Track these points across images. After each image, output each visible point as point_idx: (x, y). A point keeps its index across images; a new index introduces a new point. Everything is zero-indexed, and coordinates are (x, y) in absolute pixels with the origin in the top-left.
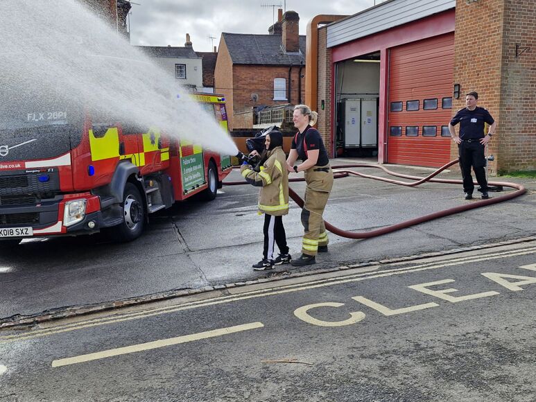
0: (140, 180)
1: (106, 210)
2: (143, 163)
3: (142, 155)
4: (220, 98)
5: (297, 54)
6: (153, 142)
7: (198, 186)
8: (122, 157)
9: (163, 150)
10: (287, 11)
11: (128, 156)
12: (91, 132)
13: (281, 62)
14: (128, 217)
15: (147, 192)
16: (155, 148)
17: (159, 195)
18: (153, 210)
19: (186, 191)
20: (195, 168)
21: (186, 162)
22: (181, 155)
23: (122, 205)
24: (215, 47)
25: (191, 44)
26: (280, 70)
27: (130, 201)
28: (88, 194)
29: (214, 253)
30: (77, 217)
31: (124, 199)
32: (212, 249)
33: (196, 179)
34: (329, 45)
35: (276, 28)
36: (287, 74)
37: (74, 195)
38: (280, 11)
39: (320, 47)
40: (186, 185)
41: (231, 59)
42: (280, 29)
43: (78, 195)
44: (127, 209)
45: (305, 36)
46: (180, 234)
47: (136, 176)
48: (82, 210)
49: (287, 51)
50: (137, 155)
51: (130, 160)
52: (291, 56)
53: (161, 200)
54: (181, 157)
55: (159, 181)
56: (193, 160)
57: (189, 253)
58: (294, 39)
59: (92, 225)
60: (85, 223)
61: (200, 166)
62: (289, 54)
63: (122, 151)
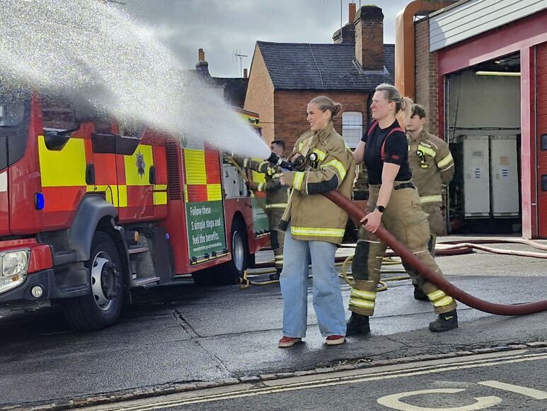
0: (119, 228)
1: (61, 271)
2: (124, 203)
3: (123, 188)
4: (254, 118)
5: (381, 73)
6: (141, 171)
7: (214, 254)
8: (90, 188)
9: (157, 187)
10: (362, 6)
11: (100, 188)
12: (41, 139)
13: (354, 86)
14: (97, 287)
15: (131, 251)
16: (144, 180)
17: (148, 259)
18: (138, 283)
19: (195, 259)
20: (210, 224)
21: (196, 212)
22: (187, 197)
23: (89, 265)
24: (245, 70)
25: (206, 65)
26: (351, 99)
27: (102, 262)
28: (33, 241)
29: (242, 338)
30: (14, 279)
31: (92, 257)
32: (238, 334)
33: (212, 242)
34: (433, 48)
35: (347, 34)
36: (364, 105)
37: (10, 243)
38: (352, 7)
39: (419, 51)
40: (195, 250)
41: (271, 80)
42: (353, 35)
43: (16, 242)
44: (97, 274)
45: (394, 46)
46: (183, 320)
47: (112, 221)
48: (21, 268)
49: (365, 69)
50: (114, 187)
51: (102, 195)
52: (369, 76)
53: (153, 269)
54: (187, 201)
55: (149, 235)
56: (208, 211)
57: (198, 339)
58: (377, 49)
59: (37, 292)
60: (26, 288)
61: (219, 223)
62: (366, 73)
63: (90, 179)
